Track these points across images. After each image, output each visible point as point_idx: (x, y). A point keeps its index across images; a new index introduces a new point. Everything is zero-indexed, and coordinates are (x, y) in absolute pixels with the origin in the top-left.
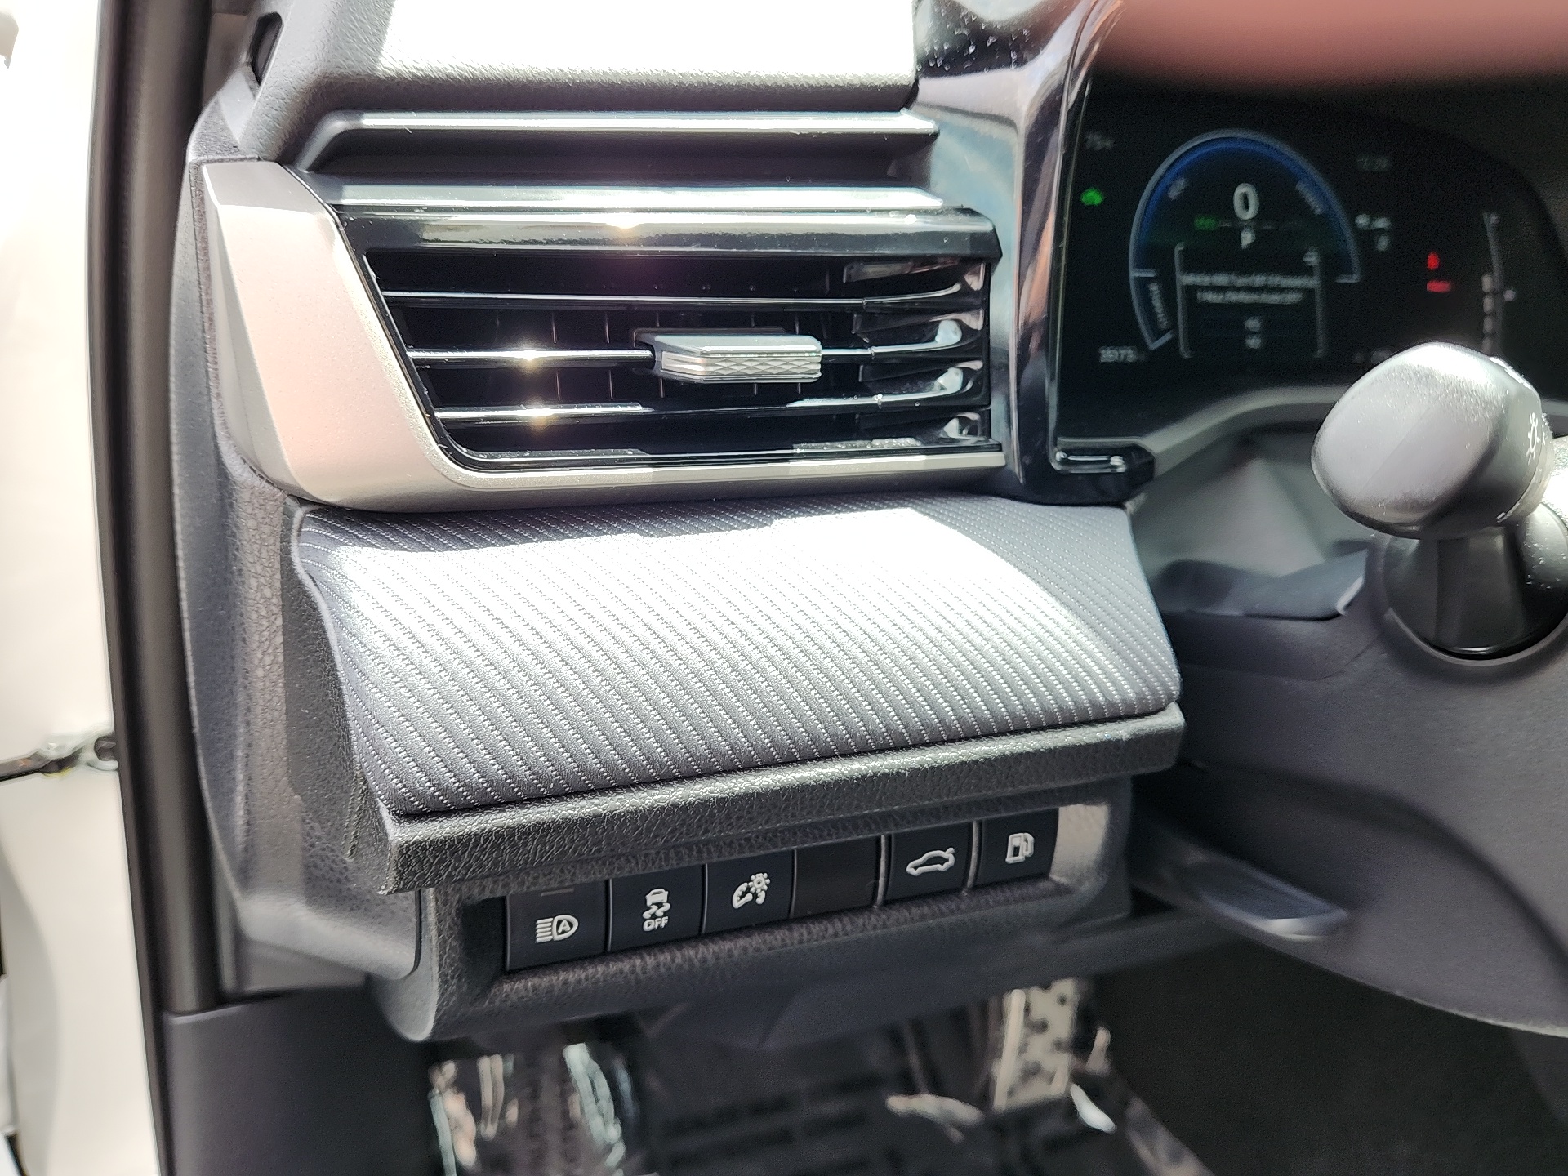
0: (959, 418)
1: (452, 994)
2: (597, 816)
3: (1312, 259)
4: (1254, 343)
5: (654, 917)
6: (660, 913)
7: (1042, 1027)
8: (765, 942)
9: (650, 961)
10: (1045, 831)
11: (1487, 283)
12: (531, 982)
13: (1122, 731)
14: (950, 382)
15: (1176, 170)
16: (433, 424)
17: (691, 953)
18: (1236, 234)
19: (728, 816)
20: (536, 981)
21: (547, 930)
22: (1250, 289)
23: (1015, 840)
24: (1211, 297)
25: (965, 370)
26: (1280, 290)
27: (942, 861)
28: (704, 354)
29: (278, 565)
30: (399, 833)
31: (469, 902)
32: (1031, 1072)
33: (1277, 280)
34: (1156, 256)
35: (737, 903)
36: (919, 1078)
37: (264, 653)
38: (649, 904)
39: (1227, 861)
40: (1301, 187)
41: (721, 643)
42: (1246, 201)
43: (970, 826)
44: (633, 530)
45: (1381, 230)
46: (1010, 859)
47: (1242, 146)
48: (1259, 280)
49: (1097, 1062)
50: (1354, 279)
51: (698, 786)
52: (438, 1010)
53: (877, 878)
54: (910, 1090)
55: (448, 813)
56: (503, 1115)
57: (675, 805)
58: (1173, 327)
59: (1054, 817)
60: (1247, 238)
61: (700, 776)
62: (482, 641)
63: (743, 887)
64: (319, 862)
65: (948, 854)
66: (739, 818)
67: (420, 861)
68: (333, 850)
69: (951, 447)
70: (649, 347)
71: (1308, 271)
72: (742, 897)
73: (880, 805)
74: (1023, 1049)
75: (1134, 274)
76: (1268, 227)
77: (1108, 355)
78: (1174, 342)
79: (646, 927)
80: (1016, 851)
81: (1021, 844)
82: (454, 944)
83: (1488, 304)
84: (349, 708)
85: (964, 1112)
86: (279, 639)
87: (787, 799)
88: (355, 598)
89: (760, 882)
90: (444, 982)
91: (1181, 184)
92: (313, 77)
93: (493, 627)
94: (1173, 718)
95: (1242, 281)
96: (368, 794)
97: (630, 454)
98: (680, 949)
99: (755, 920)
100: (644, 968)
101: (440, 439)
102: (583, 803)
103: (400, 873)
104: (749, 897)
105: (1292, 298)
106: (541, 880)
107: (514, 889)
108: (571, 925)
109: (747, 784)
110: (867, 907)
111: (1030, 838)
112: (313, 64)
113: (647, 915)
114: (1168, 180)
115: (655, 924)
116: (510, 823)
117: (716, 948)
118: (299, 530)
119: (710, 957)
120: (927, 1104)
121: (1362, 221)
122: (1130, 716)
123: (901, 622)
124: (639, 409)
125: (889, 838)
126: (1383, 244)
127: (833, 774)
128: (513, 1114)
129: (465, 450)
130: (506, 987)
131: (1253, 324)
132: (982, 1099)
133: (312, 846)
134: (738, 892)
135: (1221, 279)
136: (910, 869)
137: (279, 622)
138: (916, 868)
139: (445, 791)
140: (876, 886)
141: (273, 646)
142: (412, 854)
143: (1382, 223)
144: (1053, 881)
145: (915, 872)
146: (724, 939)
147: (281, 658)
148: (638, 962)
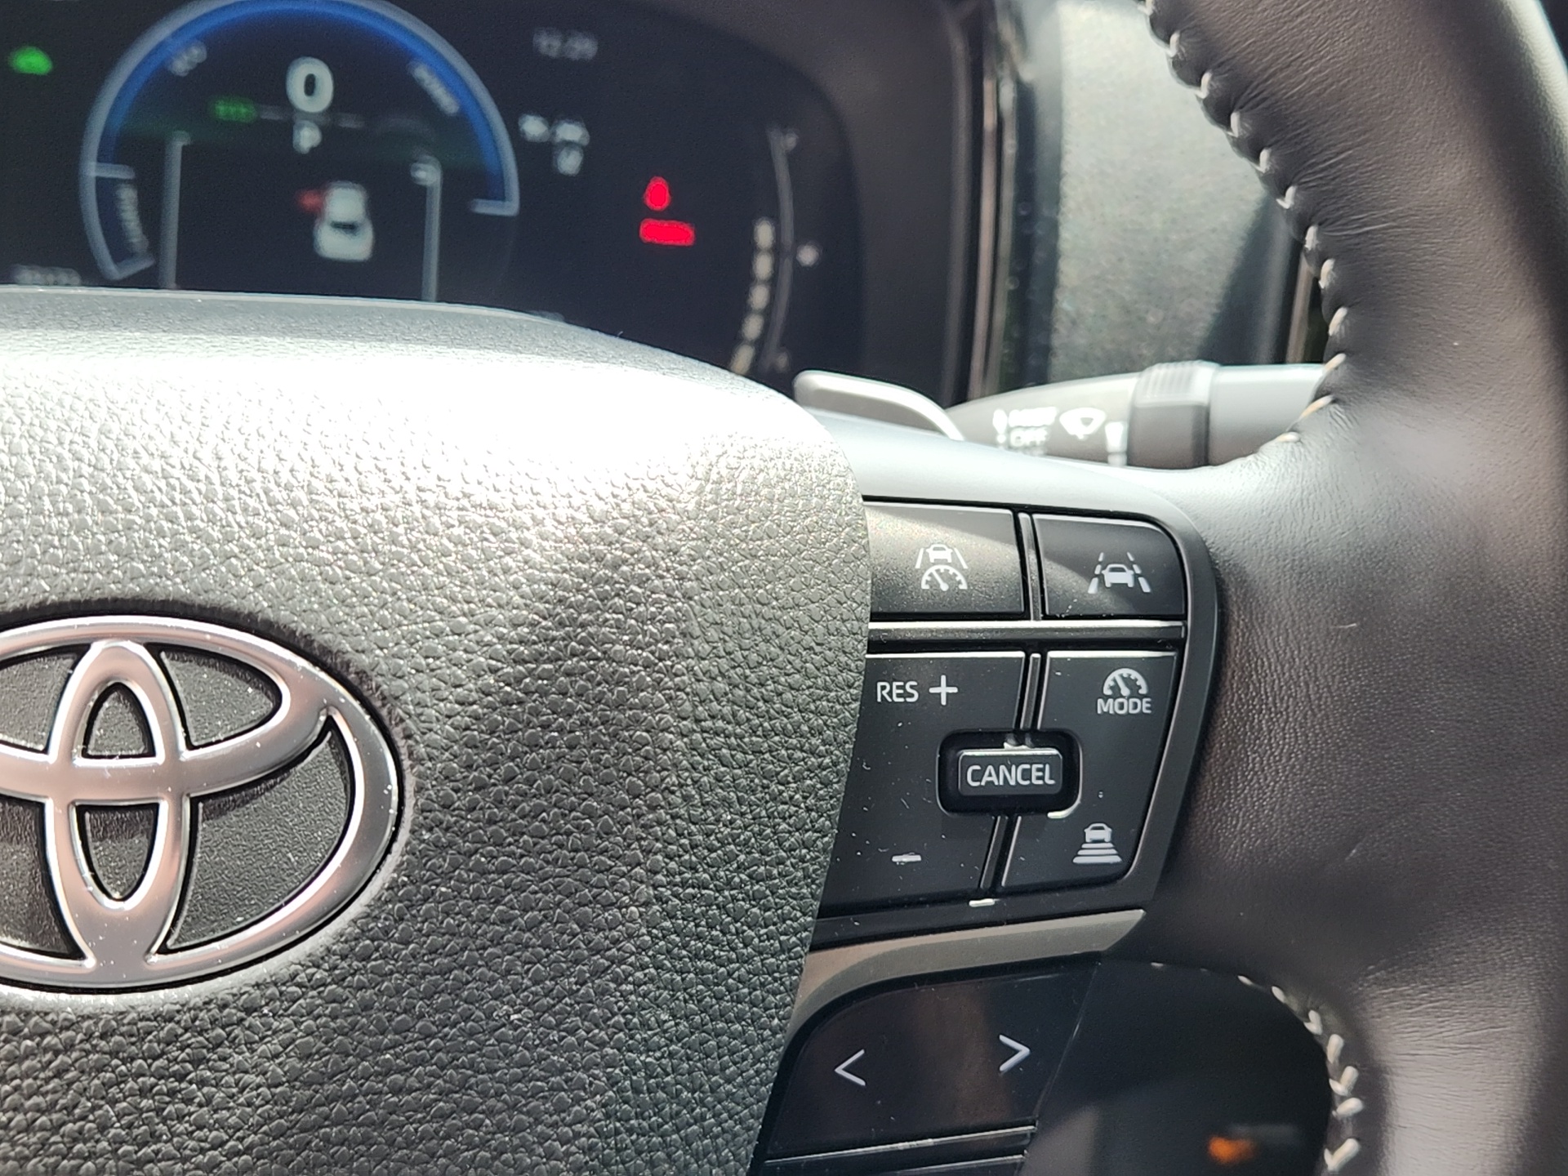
3: (428, 175)
11: (764, 234)
15: (190, 34)
18: (287, 129)
40: (422, 73)
42: (311, 85)
45: (569, 144)
50: (510, 207)
58: (155, 250)
60: (307, 138)
75: (92, 170)
76: (349, 123)
83: (763, 266)
91: (197, 53)
114: (172, 49)
121: (533, 127)
126: (570, 163)
143: (571, 132)
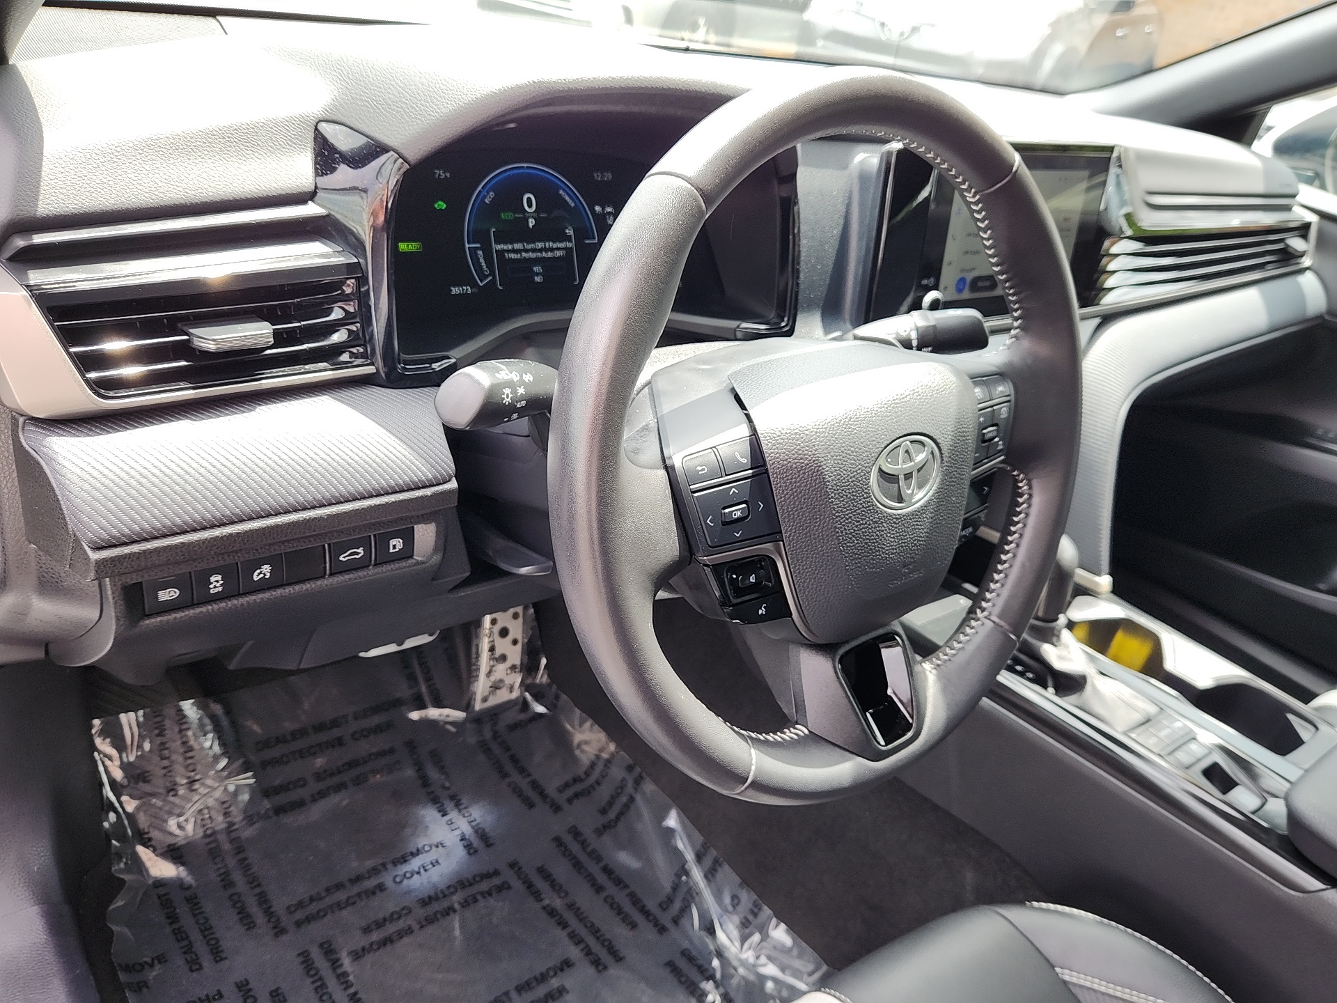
0: (350, 352)
1: (121, 625)
2: (182, 543)
3: (570, 232)
4: (538, 279)
5: (215, 587)
6: (218, 585)
7: (503, 658)
8: (272, 595)
9: (216, 607)
10: (408, 537)
12: (159, 619)
13: (428, 492)
14: (338, 337)
15: (487, 189)
16: (87, 381)
17: (236, 602)
18: (525, 221)
19: (242, 540)
20: (161, 618)
21: (165, 595)
22: (534, 250)
23: (393, 542)
24: (512, 256)
25: (348, 330)
26: (552, 250)
27: (358, 554)
28: (214, 340)
29: (11, 442)
30: (94, 556)
31: (126, 585)
32: (496, 687)
33: (549, 244)
34: (479, 236)
35: (256, 578)
36: (427, 699)
37: (7, 482)
38: (212, 581)
39: (512, 544)
40: (561, 192)
41: (233, 467)
42: (529, 203)
43: (370, 536)
44: (187, 418)
45: (610, 213)
46: (391, 551)
47: (527, 171)
48: (540, 245)
49: (542, 677)
50: (595, 240)
51: (227, 528)
52: (116, 633)
53: (325, 563)
54: (422, 706)
55: (115, 546)
56: (140, 747)
57: (218, 537)
58: (492, 273)
59: (411, 531)
60: (531, 223)
61: (228, 524)
62: (123, 475)
63: (258, 571)
64: (46, 575)
65: (360, 550)
66: (248, 541)
67: (105, 566)
68: (52, 569)
69: (346, 365)
70: (187, 335)
71: (568, 239)
72: (258, 576)
73: (314, 531)
74: (489, 674)
75: (467, 246)
76: (543, 215)
77: (455, 290)
78: (493, 282)
79: (212, 592)
80: (394, 547)
81: (397, 544)
82: (121, 602)
84: (64, 507)
85: (458, 715)
86: (15, 475)
87: (270, 532)
88: (61, 460)
89: (266, 569)
90: (118, 619)
91: (492, 194)
92: (6, 221)
93: (127, 468)
94: (453, 484)
95: (530, 246)
96: (77, 541)
97: (182, 385)
98: (230, 600)
99: (264, 586)
100: (213, 610)
101: (92, 388)
102: (175, 538)
103: (97, 571)
104: (262, 576)
105: (559, 254)
106: (159, 573)
107: (146, 578)
108: (175, 592)
109: (250, 526)
110: (323, 577)
111: (401, 541)
112: (5, 215)
113: (211, 586)
114: (484, 193)
115: (216, 590)
116: (143, 548)
117: (248, 599)
118: (23, 427)
119: (245, 603)
120: (433, 713)
121: (598, 208)
122: (432, 485)
123: (319, 452)
124: (184, 363)
125: (329, 545)
126: (611, 220)
127: (290, 519)
128: (147, 746)
129: (103, 391)
130: (147, 622)
131: (537, 269)
132: (467, 707)
133: (41, 567)
134: (256, 573)
135: (518, 246)
136: (341, 558)
137: (14, 467)
138: (344, 557)
139: (114, 537)
140: (325, 567)
141: (11, 479)
142: (101, 564)
143: (609, 209)
144: (416, 559)
145: (344, 560)
146: (252, 595)
147: (17, 484)
148: (210, 607)
